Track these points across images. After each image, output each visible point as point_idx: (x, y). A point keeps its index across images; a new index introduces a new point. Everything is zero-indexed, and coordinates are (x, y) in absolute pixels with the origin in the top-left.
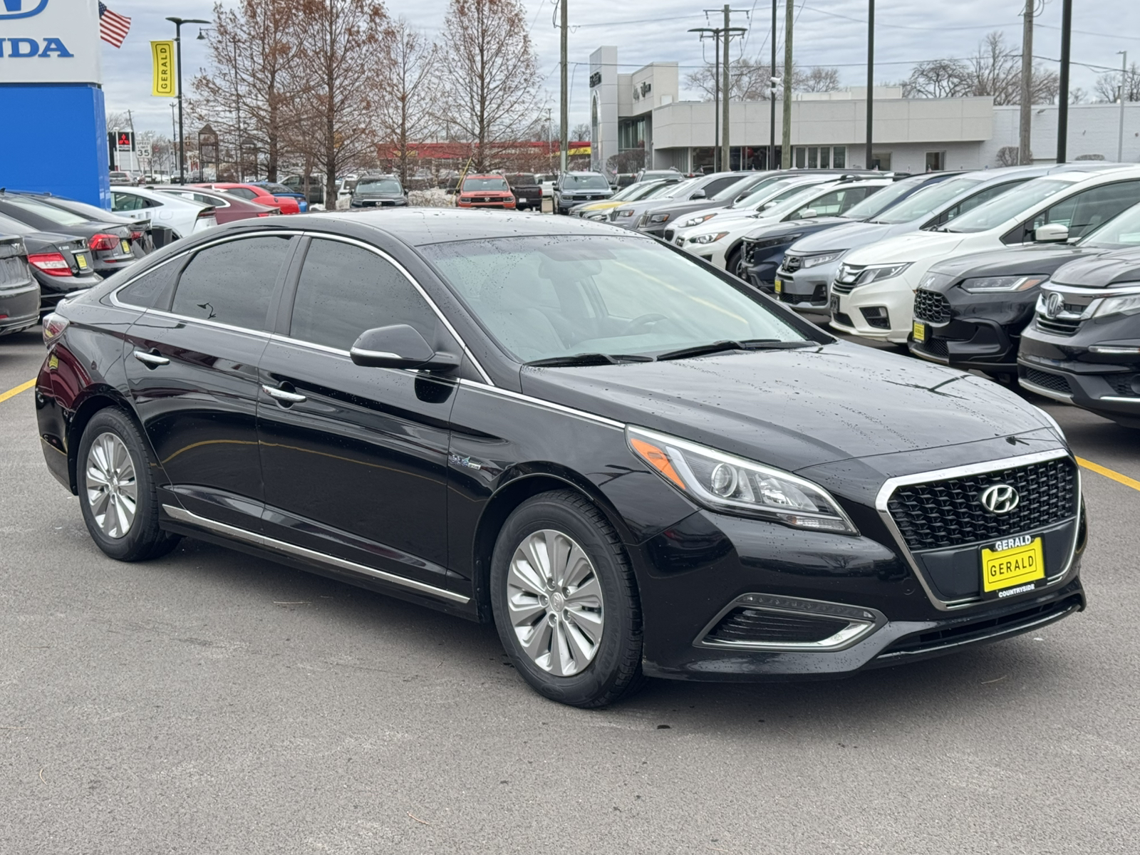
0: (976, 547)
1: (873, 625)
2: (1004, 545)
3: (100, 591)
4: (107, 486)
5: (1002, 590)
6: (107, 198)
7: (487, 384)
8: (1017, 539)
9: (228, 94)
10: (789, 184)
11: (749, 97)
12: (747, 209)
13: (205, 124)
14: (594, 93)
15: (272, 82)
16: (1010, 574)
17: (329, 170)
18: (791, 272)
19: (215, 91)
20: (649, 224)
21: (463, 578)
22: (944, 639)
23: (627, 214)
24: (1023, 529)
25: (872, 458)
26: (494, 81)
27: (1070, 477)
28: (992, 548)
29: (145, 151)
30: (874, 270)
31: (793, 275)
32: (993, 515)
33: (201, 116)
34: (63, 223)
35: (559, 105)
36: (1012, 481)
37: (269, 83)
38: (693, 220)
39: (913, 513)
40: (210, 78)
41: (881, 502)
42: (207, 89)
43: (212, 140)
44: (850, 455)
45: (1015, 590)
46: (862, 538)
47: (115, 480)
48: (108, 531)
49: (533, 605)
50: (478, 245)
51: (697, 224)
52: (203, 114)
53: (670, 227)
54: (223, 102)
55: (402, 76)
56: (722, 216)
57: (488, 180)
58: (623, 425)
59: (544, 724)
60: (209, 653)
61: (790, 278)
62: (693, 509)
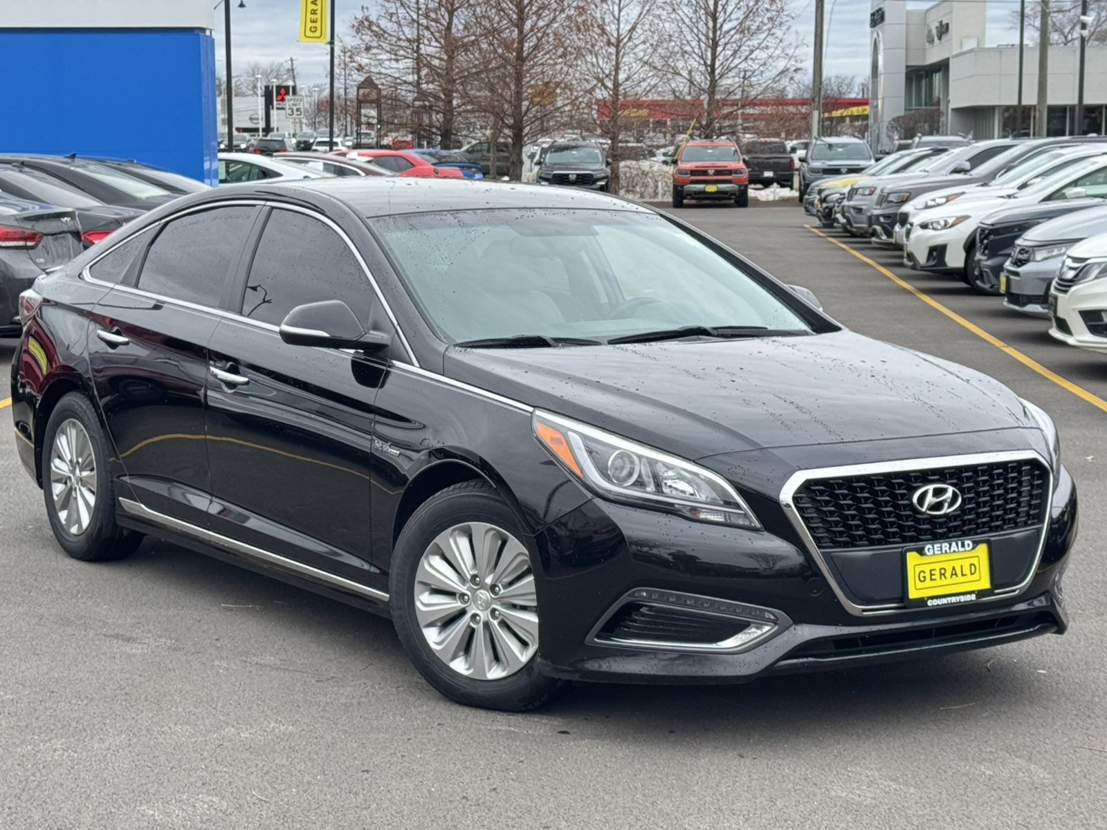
0: (900, 550)
1: (776, 628)
2: (936, 549)
3: (46, 588)
4: (70, 478)
5: (932, 598)
6: (213, 168)
7: (413, 365)
8: (954, 544)
9: (395, 39)
10: (1061, 155)
11: (1097, 39)
12: (1005, 186)
13: (365, 76)
14: (875, 36)
15: (450, 23)
16: (944, 582)
17: (514, 134)
18: (1019, 266)
19: (381, 35)
20: (884, 205)
21: (378, 571)
22: (864, 648)
23: (867, 192)
24: (966, 534)
25: (787, 448)
26: (730, 20)
27: (1040, 482)
28: (921, 552)
29: (297, 110)
30: (1099, 264)
31: (1019, 270)
32: (925, 516)
33: (360, 65)
34: (138, 195)
35: (811, 50)
36: (954, 481)
37: (445, 24)
38: (934, 200)
39: (825, 509)
40: (373, 18)
41: (786, 495)
42: (369, 33)
43: (374, 95)
44: (759, 445)
45: (949, 599)
46: (766, 533)
47: (78, 471)
48: (70, 527)
49: (450, 605)
50: (438, 217)
51: (939, 205)
52: (363, 64)
53: (906, 208)
54: (388, 49)
55: (617, 16)
56: (973, 195)
57: (713, 148)
58: (531, 409)
59: (439, 724)
60: (130, 649)
61: (1016, 274)
62: (587, 497)
